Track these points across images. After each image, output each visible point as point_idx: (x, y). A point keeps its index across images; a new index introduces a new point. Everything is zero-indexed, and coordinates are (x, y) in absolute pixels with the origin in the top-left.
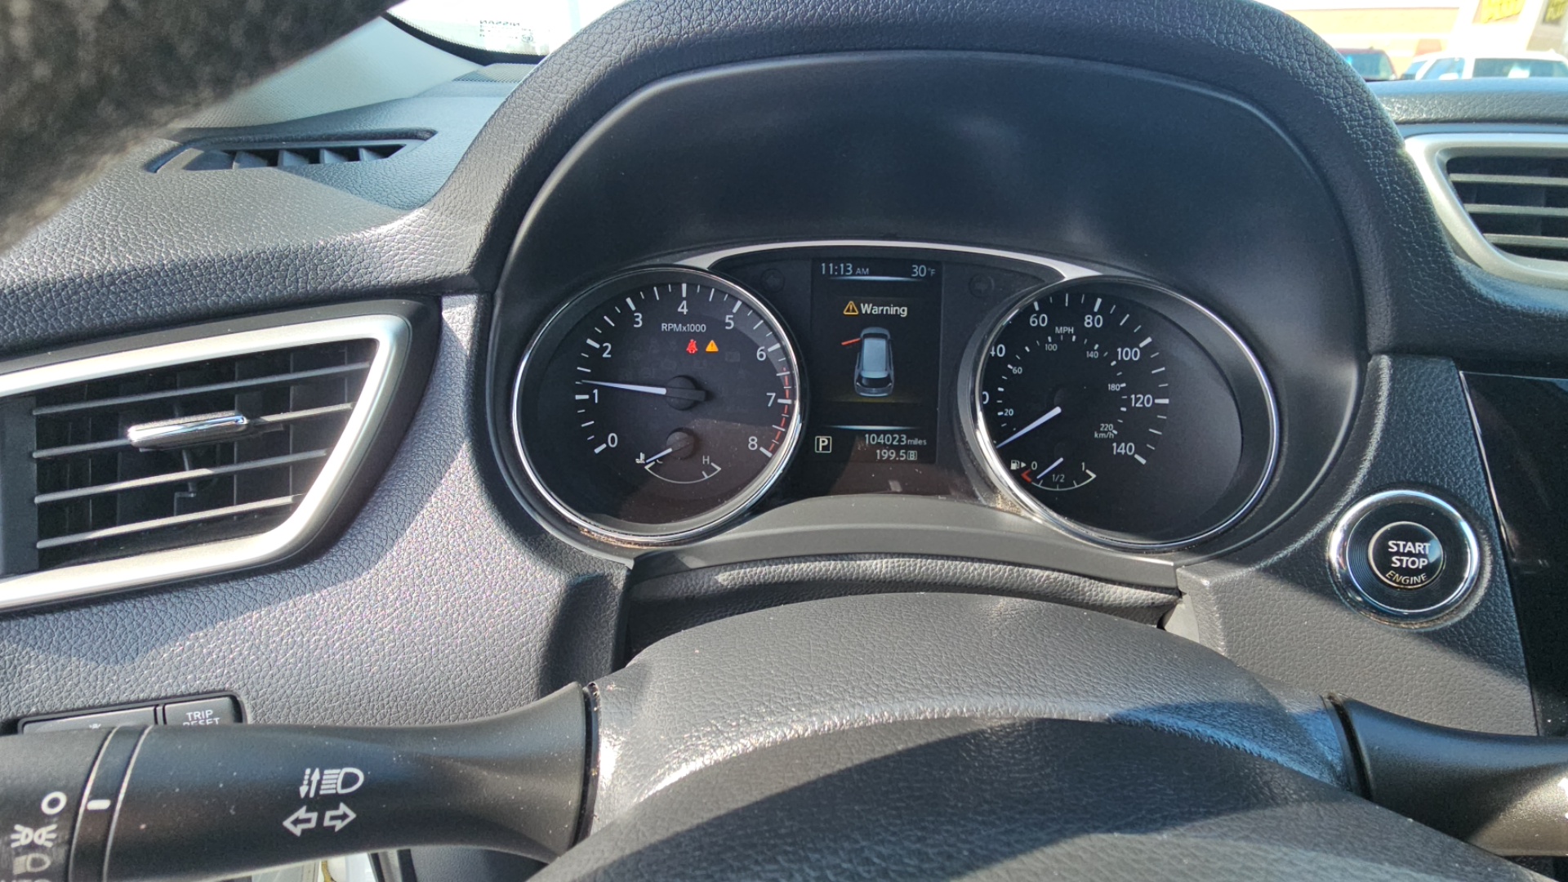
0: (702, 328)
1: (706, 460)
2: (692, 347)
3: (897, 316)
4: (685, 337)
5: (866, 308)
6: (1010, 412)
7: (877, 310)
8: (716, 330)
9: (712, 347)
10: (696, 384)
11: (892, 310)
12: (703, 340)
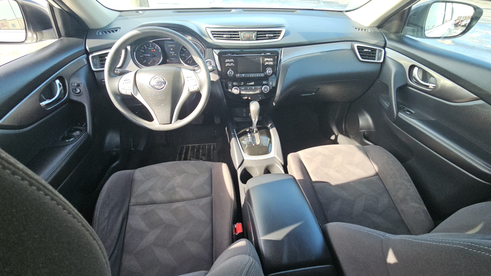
0: (153, 48)
1: (155, 63)
2: (152, 50)
3: (174, 47)
4: (151, 49)
5: (170, 46)
6: (187, 56)
7: (171, 46)
8: (154, 49)
9: (154, 50)
10: (153, 54)
11: (173, 46)
12: (153, 50)
